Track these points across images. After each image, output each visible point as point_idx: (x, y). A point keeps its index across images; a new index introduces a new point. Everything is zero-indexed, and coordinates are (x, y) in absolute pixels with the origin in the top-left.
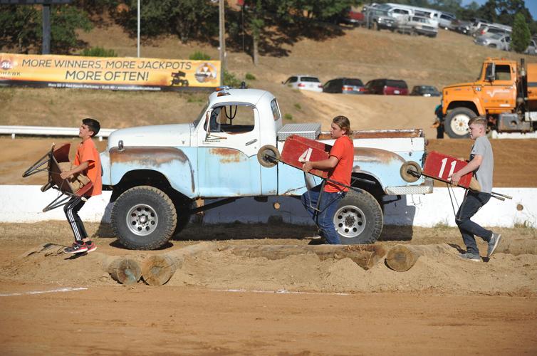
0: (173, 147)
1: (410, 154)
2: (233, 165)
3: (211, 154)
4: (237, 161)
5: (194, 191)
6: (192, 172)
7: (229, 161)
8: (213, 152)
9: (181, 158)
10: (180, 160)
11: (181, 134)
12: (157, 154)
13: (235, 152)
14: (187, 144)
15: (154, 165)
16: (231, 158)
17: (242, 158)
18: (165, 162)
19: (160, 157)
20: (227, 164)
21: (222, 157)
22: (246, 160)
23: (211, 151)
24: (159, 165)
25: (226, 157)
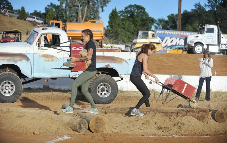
0: (22, 54)
1: (130, 60)
2: (50, 62)
3: (40, 57)
4: (52, 61)
5: (31, 75)
6: (31, 65)
7: (49, 61)
8: (41, 56)
9: (26, 59)
10: (26, 60)
11: (25, 47)
12: (15, 56)
13: (52, 56)
14: (28, 52)
15: (14, 62)
16: (50, 59)
17: (55, 59)
18: (19, 61)
19: (16, 58)
20: (48, 62)
21: (45, 59)
22: (57, 60)
23: (40, 56)
24: (16, 62)
25: (47, 59)
